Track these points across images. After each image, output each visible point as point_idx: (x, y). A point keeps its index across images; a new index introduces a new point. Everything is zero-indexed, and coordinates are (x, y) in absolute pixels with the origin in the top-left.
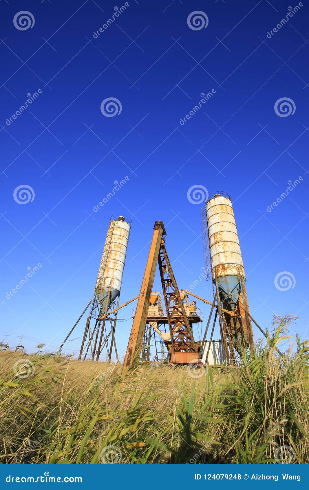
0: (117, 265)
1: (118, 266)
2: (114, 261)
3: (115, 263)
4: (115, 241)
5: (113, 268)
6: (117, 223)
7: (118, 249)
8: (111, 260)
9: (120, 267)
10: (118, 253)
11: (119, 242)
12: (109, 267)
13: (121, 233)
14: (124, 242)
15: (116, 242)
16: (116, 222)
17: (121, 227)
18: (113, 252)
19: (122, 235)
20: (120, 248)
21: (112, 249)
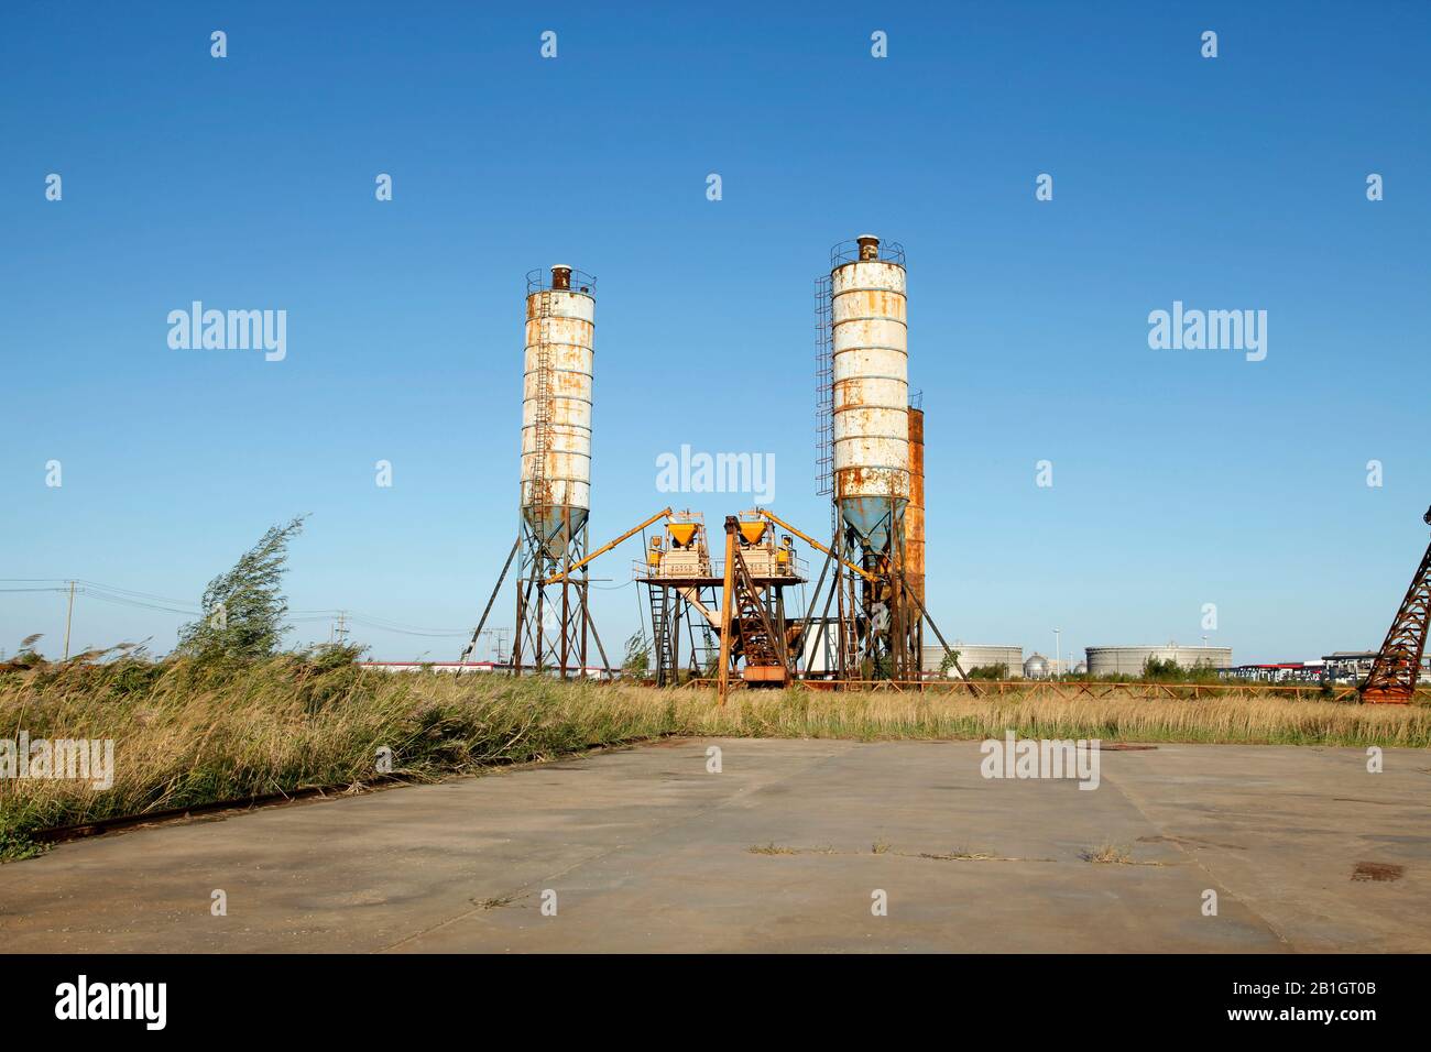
0: (575, 440)
1: (577, 444)
2: (566, 429)
3: (571, 435)
4: (559, 367)
5: (564, 449)
6: (556, 303)
7: (573, 392)
8: (556, 428)
9: (581, 445)
10: (574, 404)
11: (571, 368)
12: (553, 448)
13: (573, 339)
14: (584, 363)
15: (563, 368)
16: (554, 299)
17: (570, 315)
18: (559, 403)
19: (577, 342)
20: (577, 385)
21: (556, 394)
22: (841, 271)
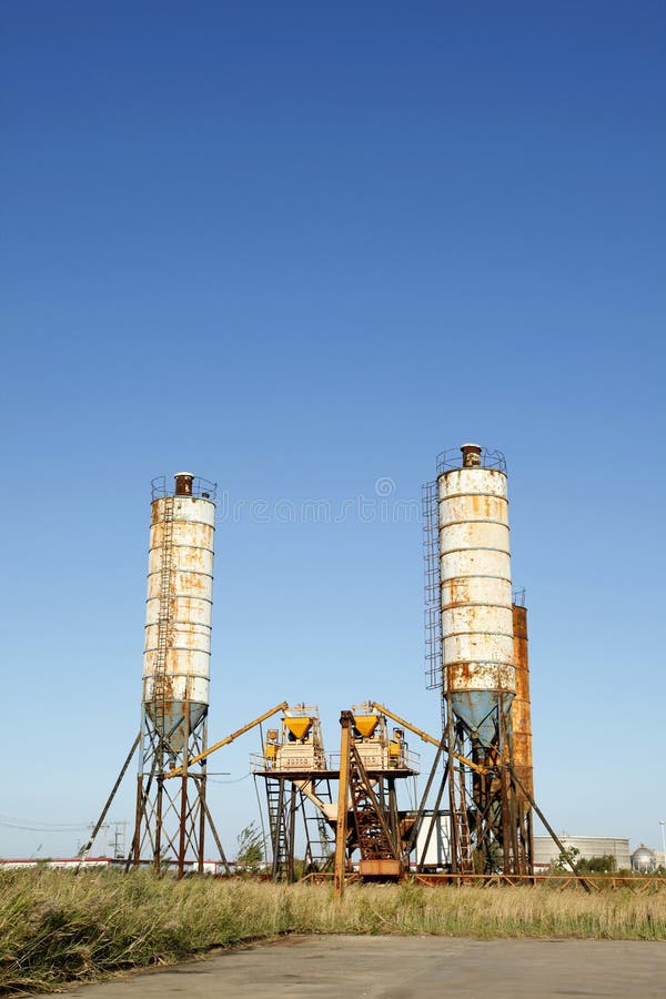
0: (197, 636)
1: (198, 641)
2: (188, 627)
3: (192, 632)
4: (181, 568)
5: (185, 646)
6: (179, 508)
7: (194, 591)
8: (178, 626)
9: (201, 641)
10: (195, 603)
11: (192, 569)
12: (175, 645)
13: (194, 541)
14: (204, 564)
15: (185, 569)
16: (177, 505)
17: (192, 519)
18: (181, 602)
19: (198, 544)
20: (199, 585)
21: (177, 593)
22: (446, 478)
